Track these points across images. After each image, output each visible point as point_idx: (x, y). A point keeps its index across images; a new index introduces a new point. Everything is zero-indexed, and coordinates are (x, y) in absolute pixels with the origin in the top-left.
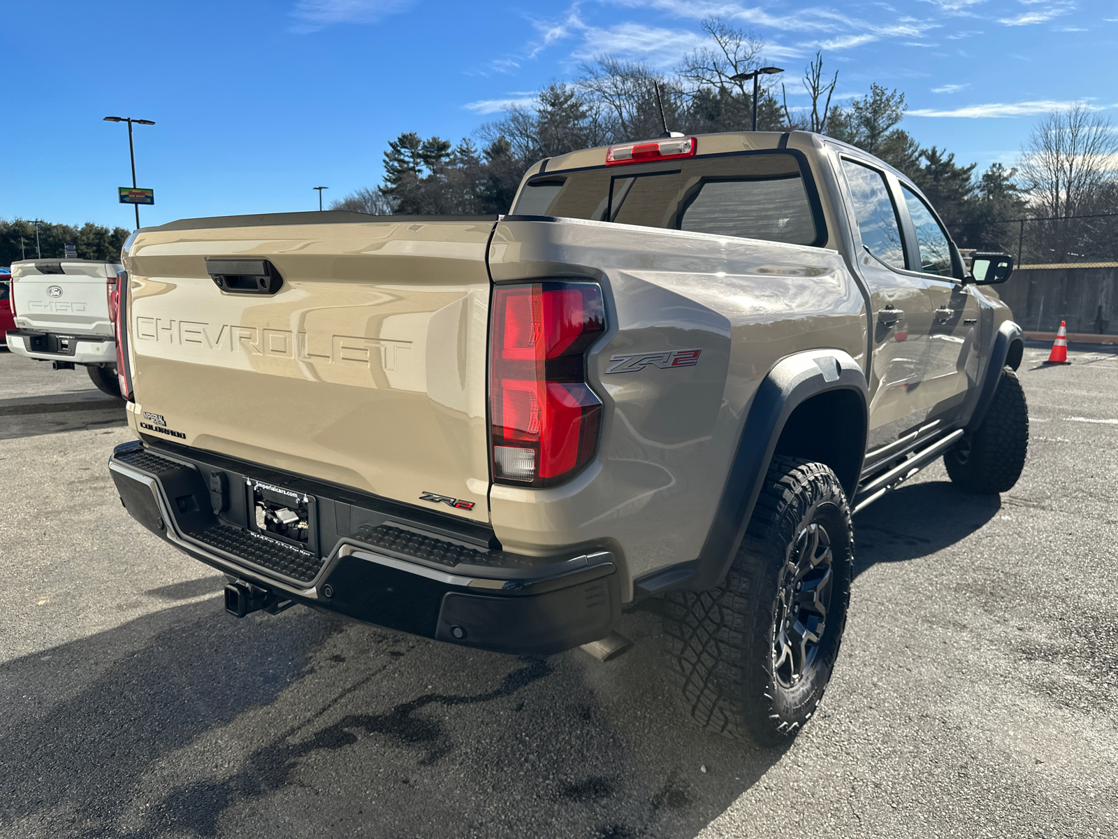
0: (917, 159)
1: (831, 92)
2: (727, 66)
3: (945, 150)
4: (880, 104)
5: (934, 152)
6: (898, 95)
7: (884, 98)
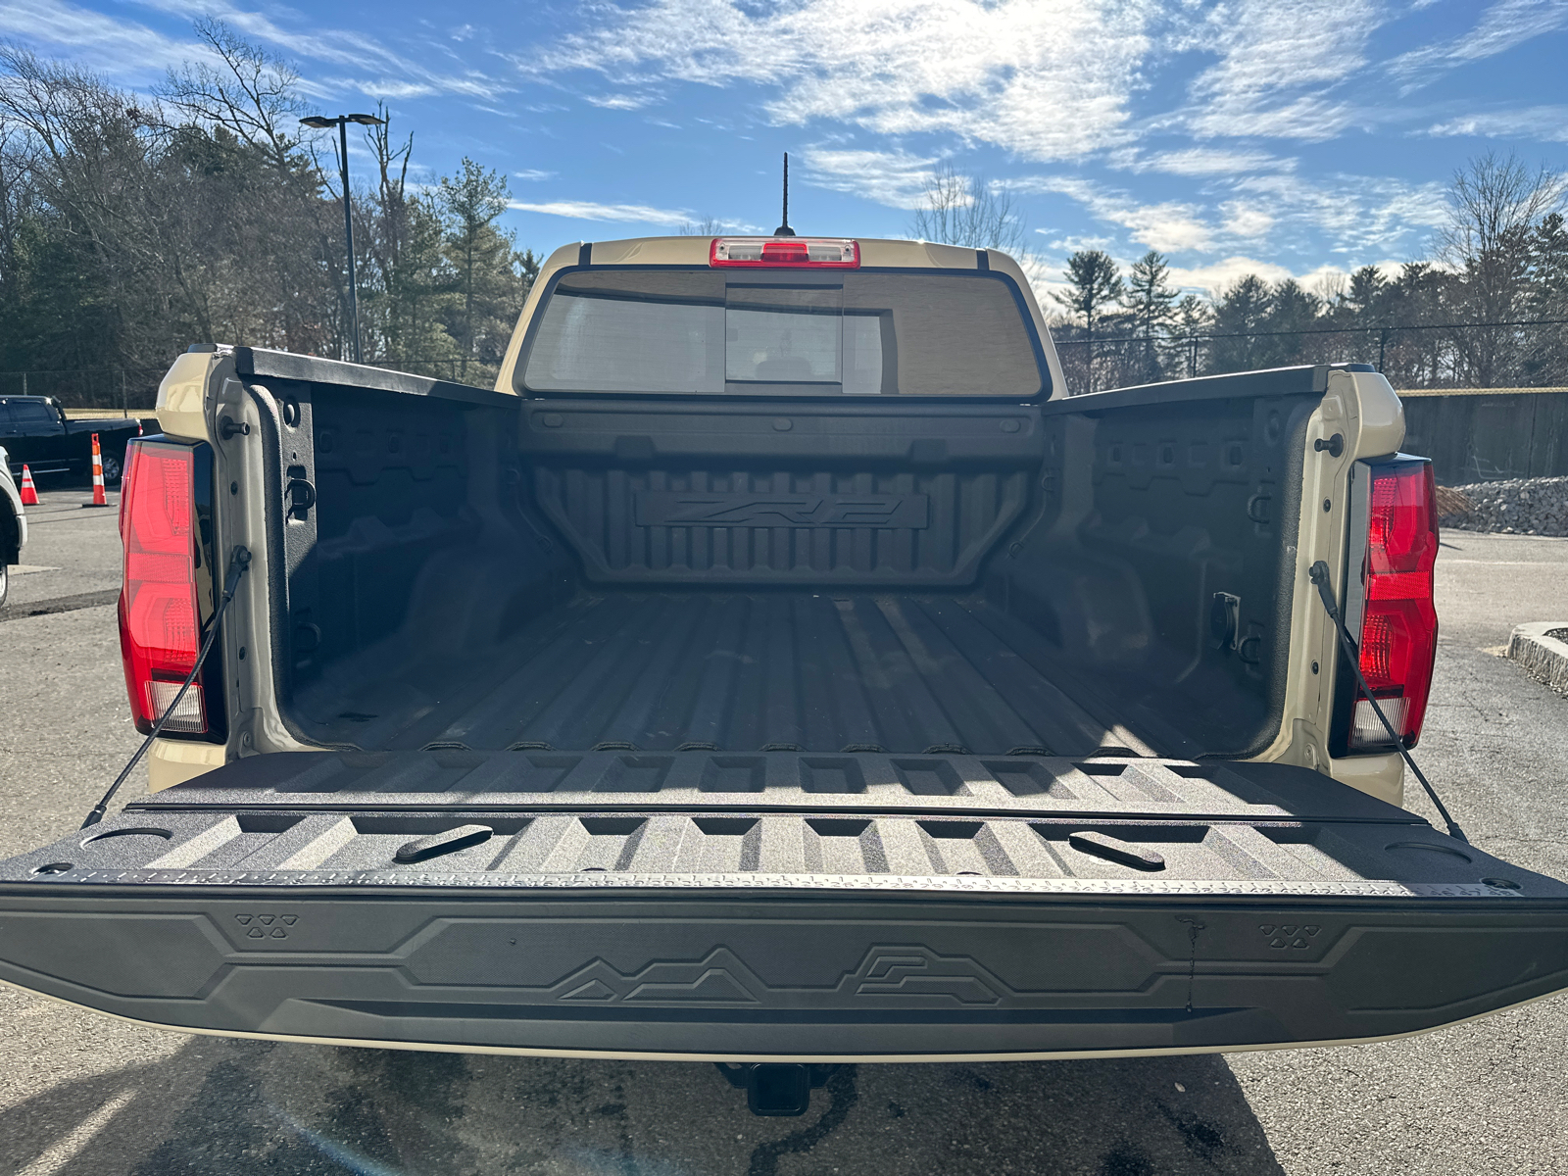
0: (511, 264)
1: (406, 160)
2: (244, 98)
3: (543, 256)
4: (476, 187)
5: (530, 259)
6: (499, 176)
7: (481, 179)
